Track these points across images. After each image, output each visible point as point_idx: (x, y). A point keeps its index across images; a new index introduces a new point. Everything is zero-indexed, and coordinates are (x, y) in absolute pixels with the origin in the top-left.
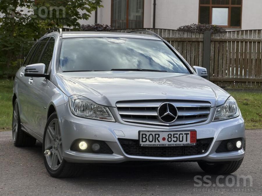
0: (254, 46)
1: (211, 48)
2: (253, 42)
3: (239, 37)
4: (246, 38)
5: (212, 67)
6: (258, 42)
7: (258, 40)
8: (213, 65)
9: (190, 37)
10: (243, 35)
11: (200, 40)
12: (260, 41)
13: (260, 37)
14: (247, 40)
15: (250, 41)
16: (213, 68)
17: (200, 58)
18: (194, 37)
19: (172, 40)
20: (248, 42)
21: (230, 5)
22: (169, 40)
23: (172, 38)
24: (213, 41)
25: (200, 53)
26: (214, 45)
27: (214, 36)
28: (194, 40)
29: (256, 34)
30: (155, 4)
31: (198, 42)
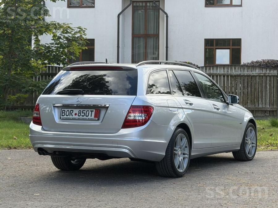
0: (220, 79)
2: (219, 76)
3: (207, 72)
4: (213, 73)
6: (223, 76)
7: (223, 74)
10: (210, 70)
12: (224, 75)
13: (225, 72)
14: (214, 74)
15: (216, 75)
20: (215, 76)
21: (231, 47)
29: (221, 69)
30: (167, 47)
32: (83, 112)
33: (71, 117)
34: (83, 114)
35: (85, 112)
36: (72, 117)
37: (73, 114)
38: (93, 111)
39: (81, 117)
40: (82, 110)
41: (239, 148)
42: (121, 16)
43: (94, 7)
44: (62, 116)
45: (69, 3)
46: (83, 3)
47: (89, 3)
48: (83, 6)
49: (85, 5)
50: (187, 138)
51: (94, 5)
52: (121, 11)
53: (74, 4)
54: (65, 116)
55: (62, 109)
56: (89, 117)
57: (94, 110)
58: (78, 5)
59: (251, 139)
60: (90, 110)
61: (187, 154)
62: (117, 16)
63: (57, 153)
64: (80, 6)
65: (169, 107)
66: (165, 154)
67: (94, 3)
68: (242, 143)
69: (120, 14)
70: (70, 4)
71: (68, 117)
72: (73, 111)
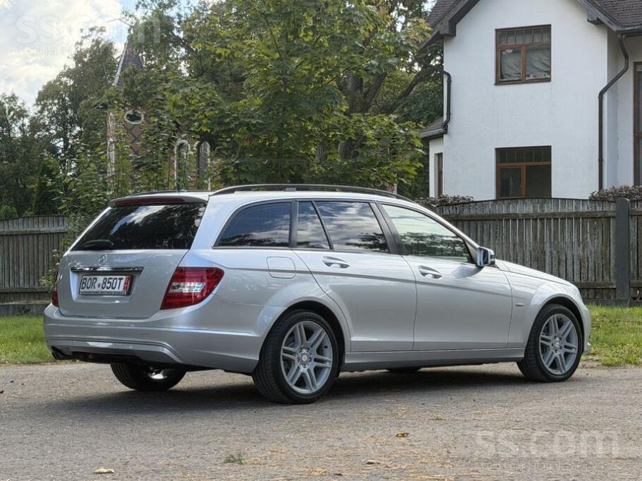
1: (631, 228)
5: (634, 263)
8: (636, 258)
9: (594, 210)
11: (609, 214)
16: (636, 263)
17: (612, 248)
18: (601, 210)
19: (561, 216)
22: (557, 217)
23: (560, 214)
24: (635, 215)
25: (611, 237)
26: (636, 224)
27: (636, 207)
28: (599, 216)
31: (609, 218)
32: (110, 280)
33: (93, 290)
34: (108, 285)
35: (111, 281)
36: (95, 290)
37: (96, 285)
38: (122, 279)
39: (105, 290)
40: (108, 277)
41: (523, 356)
42: (605, 96)
43: (548, 80)
44: (83, 288)
45: (499, 75)
46: (527, 73)
47: (540, 73)
48: (527, 78)
49: (531, 77)
50: (326, 330)
51: (549, 77)
52: (606, 84)
53: (510, 76)
54: (86, 290)
55: (84, 277)
56: (116, 290)
57: (124, 277)
58: (517, 79)
59: (560, 339)
60: (118, 277)
61: (327, 361)
62: (598, 95)
63: (90, 357)
64: (521, 80)
65: (269, 270)
66: (258, 359)
67: (549, 72)
68: (528, 345)
69: (605, 91)
70: (502, 77)
71: (90, 290)
72: (96, 279)
